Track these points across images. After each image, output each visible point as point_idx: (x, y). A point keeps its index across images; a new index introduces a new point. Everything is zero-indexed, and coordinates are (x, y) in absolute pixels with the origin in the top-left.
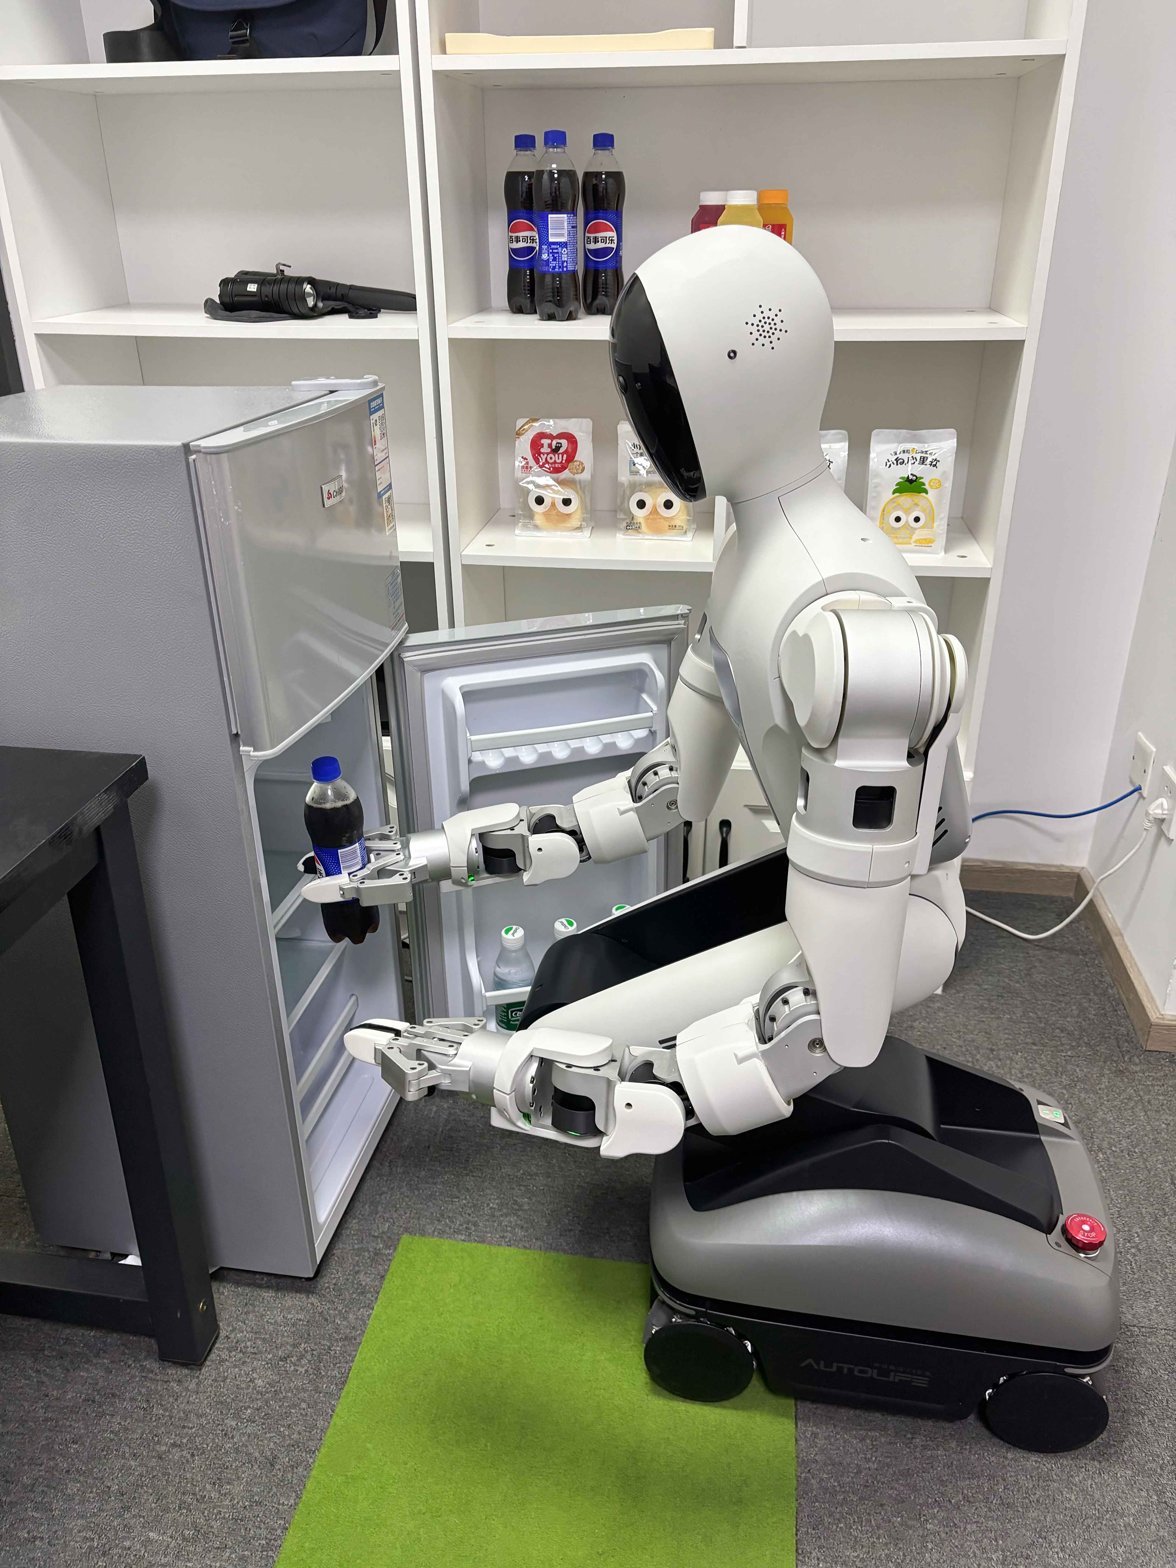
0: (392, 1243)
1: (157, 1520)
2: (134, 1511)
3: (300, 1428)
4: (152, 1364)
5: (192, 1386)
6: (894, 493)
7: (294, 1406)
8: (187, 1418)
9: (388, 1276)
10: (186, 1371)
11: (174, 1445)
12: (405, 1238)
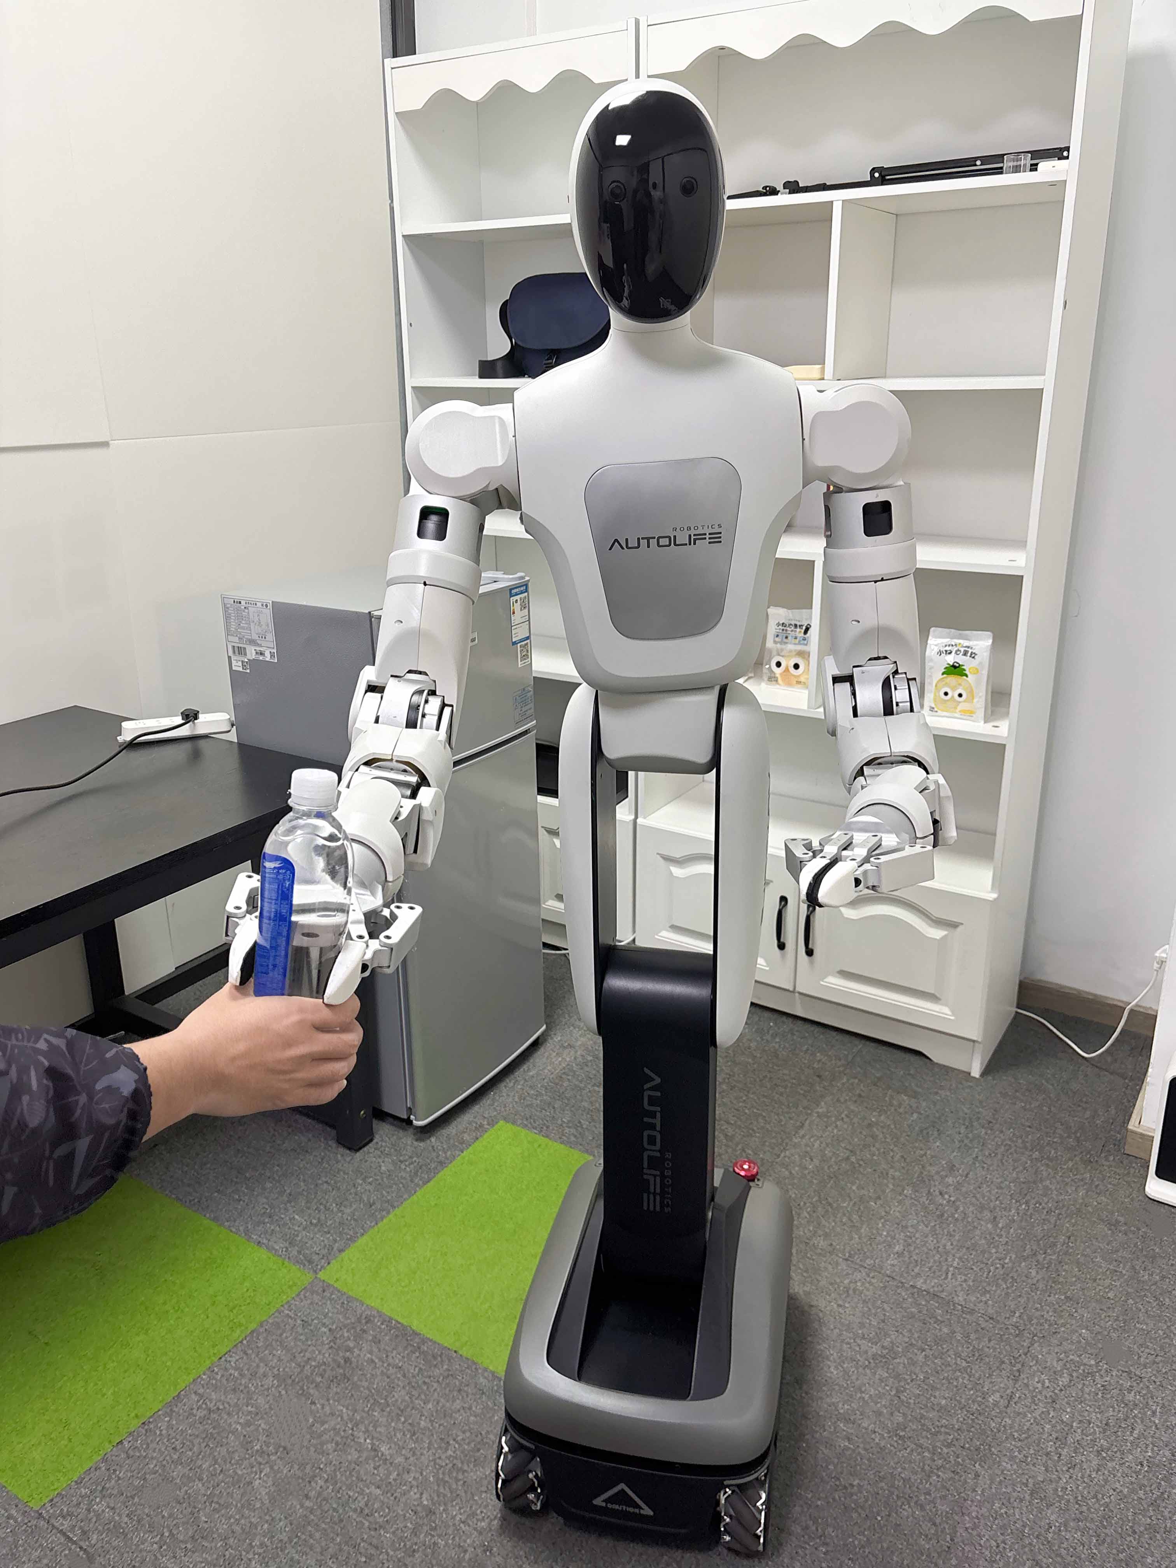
0: (492, 1123)
1: (302, 1211)
2: (293, 1204)
3: (394, 1195)
4: (332, 1143)
5: (348, 1159)
6: (943, 674)
7: (396, 1184)
8: (338, 1173)
9: (481, 1139)
10: (348, 1151)
11: (326, 1182)
12: (502, 1123)
